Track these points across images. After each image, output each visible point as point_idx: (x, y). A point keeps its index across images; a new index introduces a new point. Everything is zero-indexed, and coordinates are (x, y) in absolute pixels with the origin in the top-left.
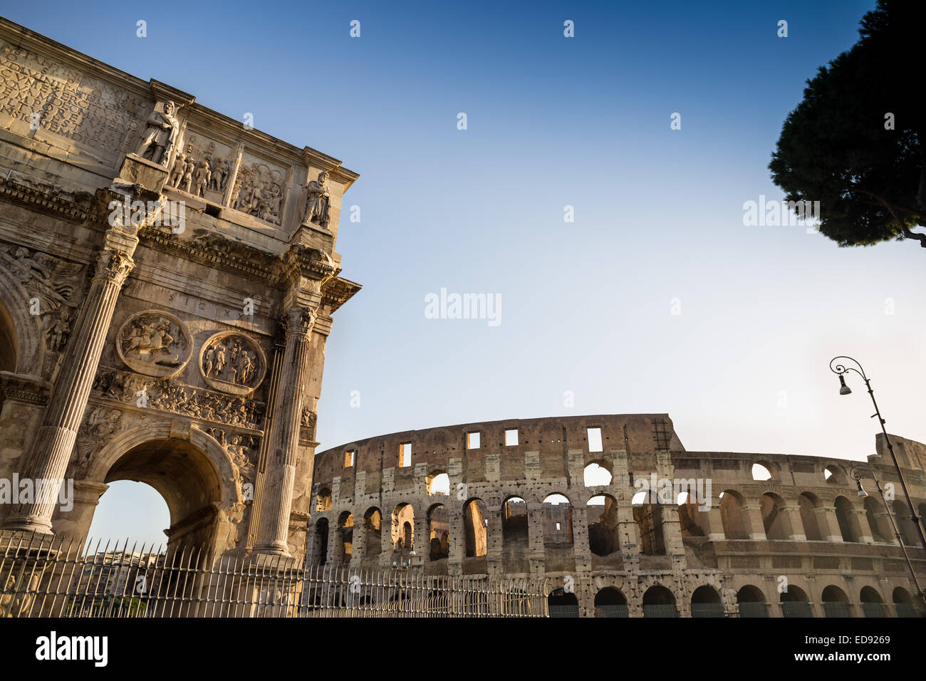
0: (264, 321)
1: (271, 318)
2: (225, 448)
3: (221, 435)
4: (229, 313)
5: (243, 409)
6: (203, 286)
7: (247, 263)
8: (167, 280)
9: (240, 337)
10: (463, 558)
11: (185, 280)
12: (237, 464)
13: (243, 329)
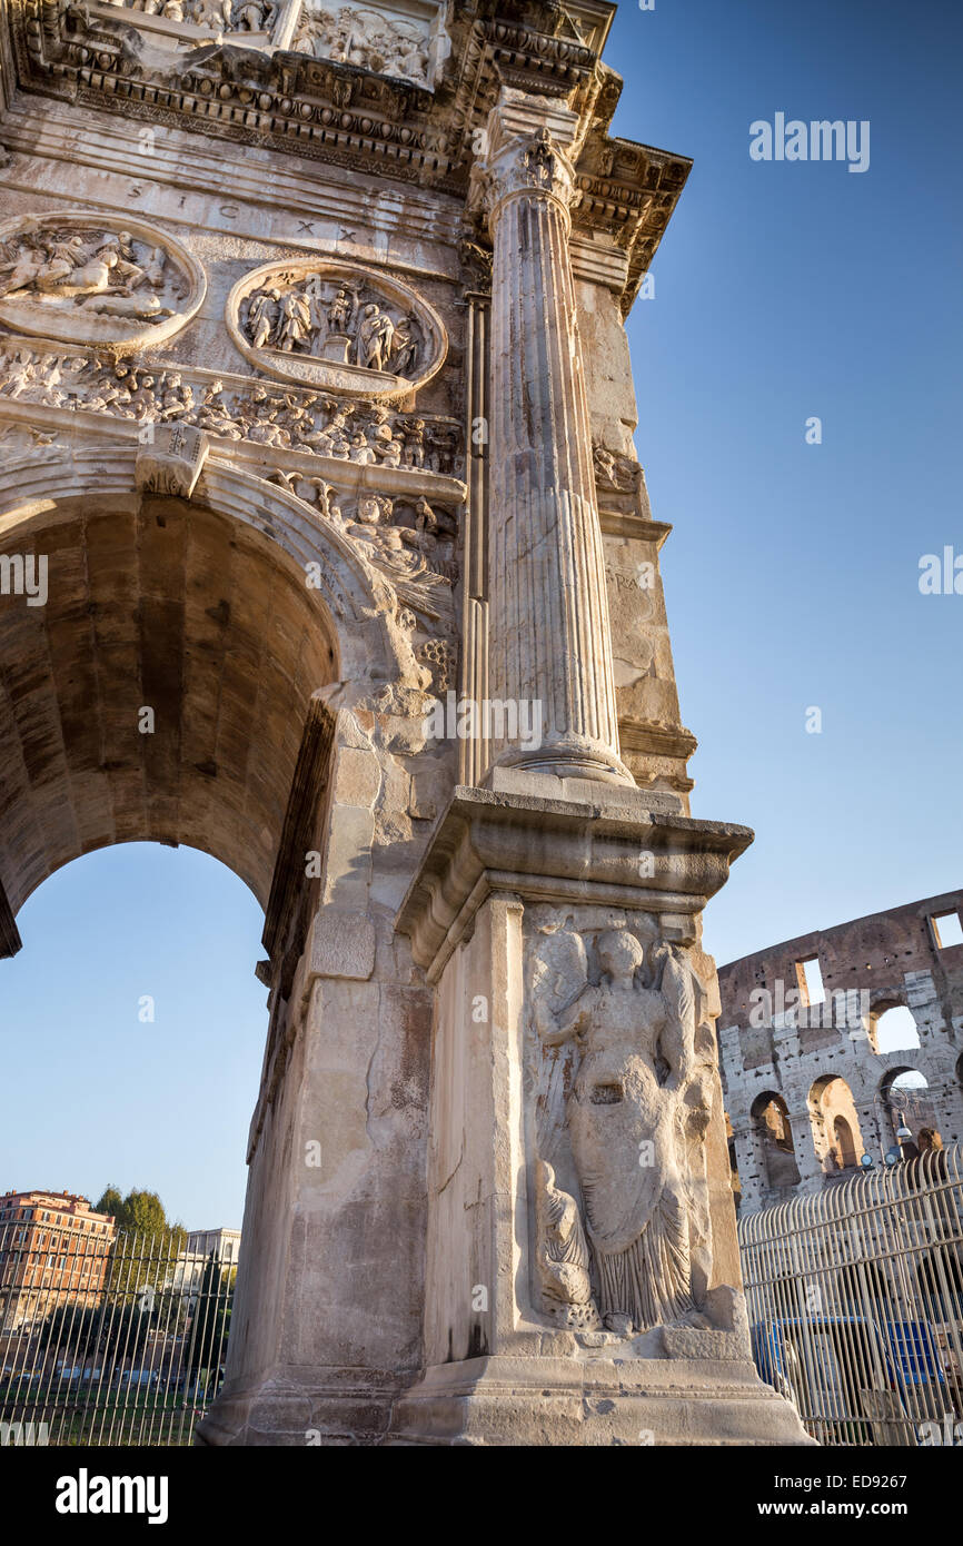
0: (419, 248)
1: (442, 242)
2: (339, 525)
3: (318, 493)
4: (311, 228)
5: (385, 432)
6: (226, 168)
7: (346, 119)
8: (119, 156)
9: (349, 275)
11: (174, 157)
12: (385, 571)
13: (357, 260)
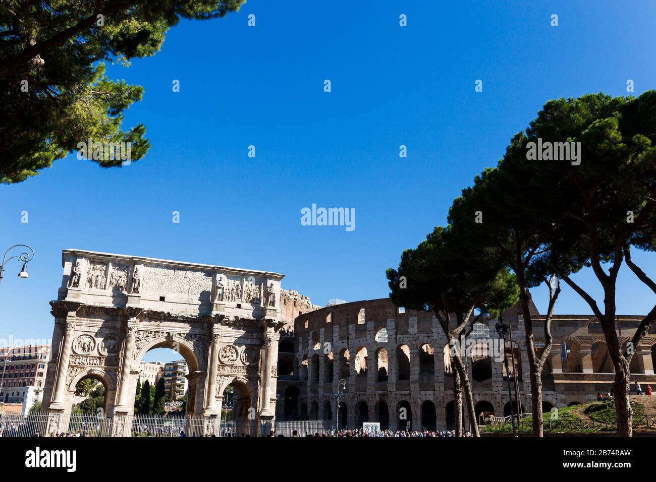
10: (396, 381)
